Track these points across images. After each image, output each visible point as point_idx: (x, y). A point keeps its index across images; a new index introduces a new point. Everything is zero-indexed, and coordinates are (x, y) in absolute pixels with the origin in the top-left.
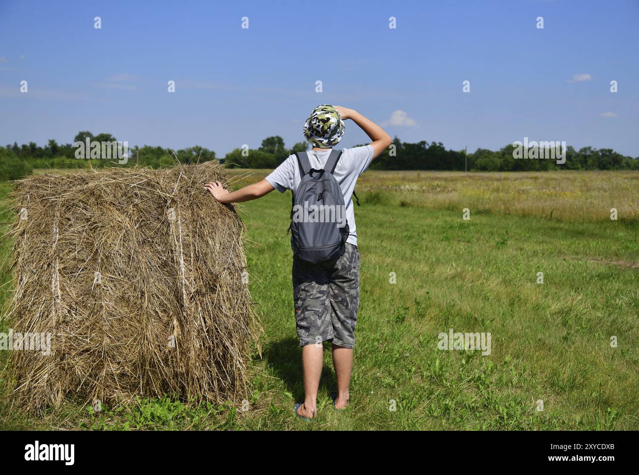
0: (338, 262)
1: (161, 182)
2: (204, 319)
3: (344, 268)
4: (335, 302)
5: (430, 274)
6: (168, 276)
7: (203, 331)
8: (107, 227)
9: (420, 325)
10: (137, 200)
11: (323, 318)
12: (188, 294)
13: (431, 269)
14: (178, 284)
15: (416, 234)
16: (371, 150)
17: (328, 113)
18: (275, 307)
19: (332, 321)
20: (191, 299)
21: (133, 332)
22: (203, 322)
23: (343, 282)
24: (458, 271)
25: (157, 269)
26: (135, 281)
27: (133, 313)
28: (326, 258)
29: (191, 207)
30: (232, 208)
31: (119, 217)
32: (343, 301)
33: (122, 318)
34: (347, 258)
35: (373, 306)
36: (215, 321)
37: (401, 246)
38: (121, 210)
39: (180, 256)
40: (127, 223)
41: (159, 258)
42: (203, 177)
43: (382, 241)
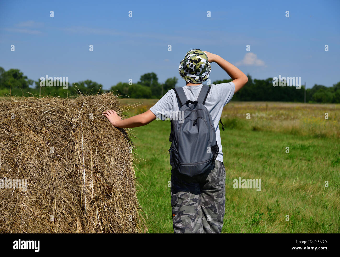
0: (209, 176)
1: (68, 110)
2: (101, 219)
3: (213, 180)
4: (206, 208)
5: (278, 186)
6: (73, 185)
7: (100, 229)
8: (25, 145)
9: (271, 228)
10: (49, 124)
11: (195, 221)
12: (88, 200)
13: (279, 182)
14: (81, 191)
15: (265, 153)
16: (233, 87)
17: (199, 55)
18: (154, 211)
19: (203, 224)
20: (91, 203)
21: (44, 230)
22: (100, 223)
23: (213, 192)
24: (302, 184)
25: (64, 179)
26: (47, 188)
27: (45, 214)
28: (201, 172)
29: (92, 130)
30: (124, 132)
31: (34, 137)
32: (213, 207)
33: (36, 218)
34: (216, 173)
35: (232, 211)
36: (110, 222)
37: (254, 163)
38: (36, 131)
39: (82, 169)
40: (41, 142)
41: (66, 170)
42: (101, 106)
43: (239, 159)
